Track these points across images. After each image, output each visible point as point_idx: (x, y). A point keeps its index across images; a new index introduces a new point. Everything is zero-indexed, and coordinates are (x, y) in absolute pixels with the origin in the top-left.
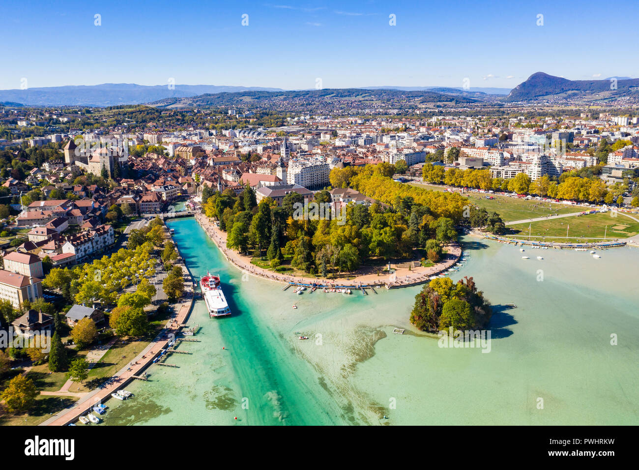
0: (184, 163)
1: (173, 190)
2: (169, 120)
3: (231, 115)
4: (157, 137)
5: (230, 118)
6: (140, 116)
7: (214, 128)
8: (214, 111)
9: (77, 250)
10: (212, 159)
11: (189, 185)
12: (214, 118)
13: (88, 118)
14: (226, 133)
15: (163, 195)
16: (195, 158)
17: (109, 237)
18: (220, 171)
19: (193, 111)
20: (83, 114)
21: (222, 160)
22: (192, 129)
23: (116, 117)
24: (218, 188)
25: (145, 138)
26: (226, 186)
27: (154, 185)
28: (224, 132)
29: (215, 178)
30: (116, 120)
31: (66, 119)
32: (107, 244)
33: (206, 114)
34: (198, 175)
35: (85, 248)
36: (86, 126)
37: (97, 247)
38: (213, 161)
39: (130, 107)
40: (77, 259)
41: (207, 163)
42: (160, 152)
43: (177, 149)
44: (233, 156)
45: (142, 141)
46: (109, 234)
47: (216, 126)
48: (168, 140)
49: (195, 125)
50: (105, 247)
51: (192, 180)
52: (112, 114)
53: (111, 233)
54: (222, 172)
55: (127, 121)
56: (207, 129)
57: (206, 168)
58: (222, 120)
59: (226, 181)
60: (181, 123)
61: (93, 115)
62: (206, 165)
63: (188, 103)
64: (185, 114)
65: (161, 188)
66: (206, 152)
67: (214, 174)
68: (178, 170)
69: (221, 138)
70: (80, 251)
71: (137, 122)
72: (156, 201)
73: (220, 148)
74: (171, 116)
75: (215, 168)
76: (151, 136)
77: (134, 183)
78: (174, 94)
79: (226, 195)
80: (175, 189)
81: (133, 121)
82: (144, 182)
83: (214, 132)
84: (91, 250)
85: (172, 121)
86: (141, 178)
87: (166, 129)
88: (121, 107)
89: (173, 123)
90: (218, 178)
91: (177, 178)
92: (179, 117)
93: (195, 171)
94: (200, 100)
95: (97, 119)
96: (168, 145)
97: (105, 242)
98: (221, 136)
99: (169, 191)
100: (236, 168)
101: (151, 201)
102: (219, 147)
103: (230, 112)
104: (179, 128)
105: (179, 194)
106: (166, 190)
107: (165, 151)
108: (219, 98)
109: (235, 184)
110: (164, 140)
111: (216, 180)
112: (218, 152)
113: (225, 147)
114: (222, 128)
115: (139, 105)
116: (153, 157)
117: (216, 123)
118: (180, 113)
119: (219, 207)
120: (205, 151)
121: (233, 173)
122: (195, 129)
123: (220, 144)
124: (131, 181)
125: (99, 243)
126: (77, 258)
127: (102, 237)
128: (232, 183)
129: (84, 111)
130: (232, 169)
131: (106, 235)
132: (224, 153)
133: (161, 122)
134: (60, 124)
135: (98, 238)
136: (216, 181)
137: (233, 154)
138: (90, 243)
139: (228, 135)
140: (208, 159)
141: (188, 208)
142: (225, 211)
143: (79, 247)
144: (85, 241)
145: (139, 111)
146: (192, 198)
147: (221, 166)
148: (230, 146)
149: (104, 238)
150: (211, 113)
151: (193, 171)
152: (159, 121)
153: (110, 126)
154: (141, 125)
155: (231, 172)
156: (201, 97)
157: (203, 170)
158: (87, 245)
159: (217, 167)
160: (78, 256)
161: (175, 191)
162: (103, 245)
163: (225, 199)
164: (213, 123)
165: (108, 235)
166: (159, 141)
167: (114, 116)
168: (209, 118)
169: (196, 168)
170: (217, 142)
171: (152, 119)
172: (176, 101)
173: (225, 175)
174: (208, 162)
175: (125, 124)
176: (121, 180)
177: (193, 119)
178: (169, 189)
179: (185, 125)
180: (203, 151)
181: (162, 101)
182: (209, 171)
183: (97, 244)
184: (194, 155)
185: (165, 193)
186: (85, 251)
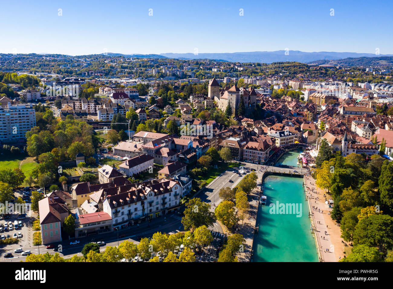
0: (314, 109)
1: (290, 137)
2: (314, 73)
3: (368, 71)
4: (299, 84)
5: (367, 74)
6: (293, 69)
7: (351, 81)
8: (354, 68)
9: (116, 213)
10: (342, 108)
11: (311, 133)
12: (353, 73)
13: (257, 69)
14: (362, 85)
15: (277, 141)
16: (326, 105)
17: (172, 198)
18: (349, 121)
19: (336, 68)
20: (255, 66)
21: (354, 110)
22: (331, 80)
23: (276, 69)
24: (343, 145)
25: (290, 85)
26: (354, 142)
27: (271, 129)
28: (359, 84)
29: (341, 130)
30: (276, 71)
31: (242, 69)
32: (167, 206)
33: (346, 70)
34: (323, 123)
35: (129, 211)
36: (253, 74)
37: (151, 210)
38: (344, 109)
39: (289, 63)
40: (114, 225)
41: (337, 110)
42: (297, 96)
43: (312, 95)
44: (366, 106)
45: (287, 86)
46: (173, 193)
47: (353, 79)
48: (306, 87)
49: (335, 78)
50: (163, 210)
51: (314, 128)
52: (274, 67)
53: (176, 192)
54: (351, 122)
55: (283, 72)
56: (345, 81)
57: (334, 115)
58: (359, 75)
59: (355, 134)
60: (323, 76)
61: (261, 67)
62: (336, 112)
63: (334, 64)
64: (329, 69)
65: (276, 133)
66: (339, 100)
67: (343, 124)
68: (304, 114)
69: (356, 89)
70: (120, 214)
71: (290, 73)
72: (261, 150)
73: (354, 97)
74: (317, 70)
75: (344, 117)
76: (295, 83)
77: (253, 123)
78: (325, 58)
79: (352, 164)
80: (292, 136)
81: (286, 73)
82: (263, 123)
83: (350, 84)
84: (140, 213)
85: (316, 74)
86: (263, 119)
87: (311, 79)
88: (282, 63)
89: (317, 75)
90: (345, 130)
91: (300, 123)
92: (324, 71)
93: (322, 118)
94: (344, 62)
95: (262, 70)
96: (305, 91)
97: (164, 203)
98: (355, 88)
99: (284, 137)
100: (369, 121)
101: (256, 149)
102: (352, 96)
103: (367, 70)
104: (322, 79)
105: (297, 142)
106: (281, 136)
107: (301, 96)
108: (359, 61)
109: (366, 142)
110: (304, 87)
111: (342, 132)
112: (351, 101)
113: (359, 98)
114: (358, 81)
115: (294, 62)
116: (287, 99)
117: (354, 77)
118: (324, 68)
119: (336, 184)
120: (337, 99)
121: (365, 126)
122: (333, 81)
123: (354, 94)
124: (251, 121)
125: (154, 204)
126: (114, 223)
127: (160, 197)
128: (363, 139)
129: (256, 65)
130: (364, 121)
131: (167, 195)
132: (357, 102)
133: (308, 74)
134: (237, 72)
135: (153, 198)
136: (342, 134)
137: (367, 104)
138: (139, 204)
139: (363, 87)
140: (340, 106)
141: (300, 162)
142: (345, 192)
143: (119, 209)
144: (132, 201)
145: (294, 66)
146: (308, 150)
147: (352, 116)
148: (364, 96)
149: (164, 199)
150: (351, 70)
151: (320, 117)
152: (306, 73)
153: (270, 75)
154: (293, 76)
155: (363, 125)
156: (344, 60)
157: (330, 118)
158: (133, 207)
159: (347, 116)
160: (116, 220)
161: (292, 138)
162: (160, 207)
163: (349, 171)
164: (351, 77)
165: (170, 195)
166: (300, 88)
167: (275, 68)
168: (348, 73)
169: (324, 115)
170: (351, 93)
171: (301, 72)
172: (325, 62)
173: (353, 127)
174: (339, 109)
175: (281, 74)
176: (242, 119)
177: (335, 73)
178: (285, 136)
179: (327, 78)
180: (336, 99)
181: (315, 62)
182: (336, 120)
183: (151, 206)
184: (326, 102)
185: (279, 139)
186: (130, 213)
